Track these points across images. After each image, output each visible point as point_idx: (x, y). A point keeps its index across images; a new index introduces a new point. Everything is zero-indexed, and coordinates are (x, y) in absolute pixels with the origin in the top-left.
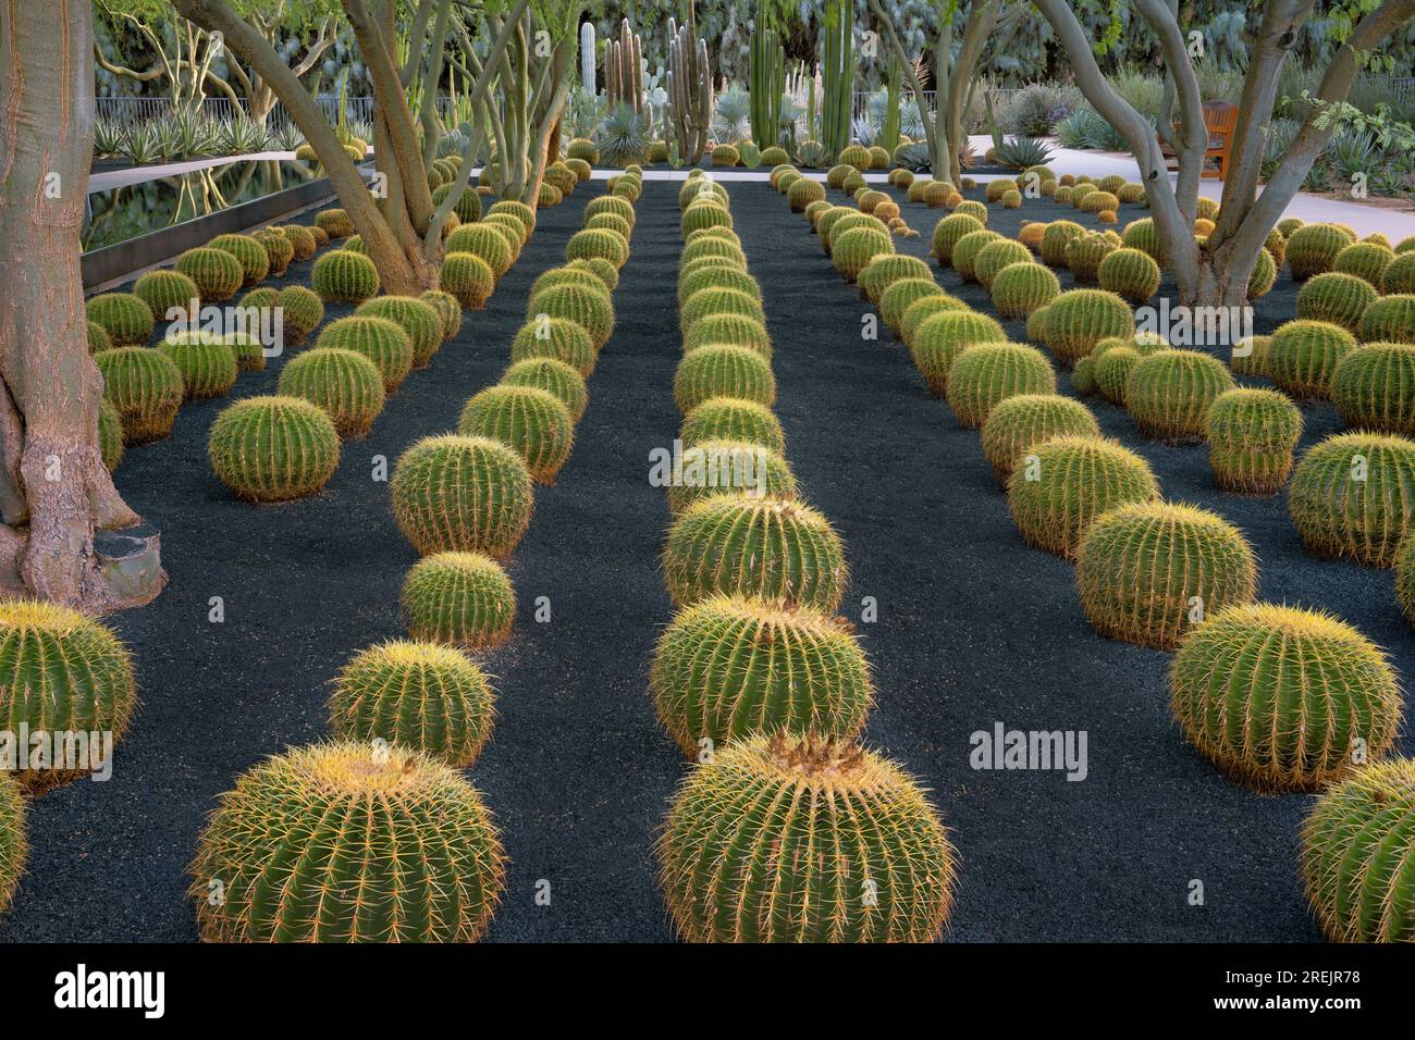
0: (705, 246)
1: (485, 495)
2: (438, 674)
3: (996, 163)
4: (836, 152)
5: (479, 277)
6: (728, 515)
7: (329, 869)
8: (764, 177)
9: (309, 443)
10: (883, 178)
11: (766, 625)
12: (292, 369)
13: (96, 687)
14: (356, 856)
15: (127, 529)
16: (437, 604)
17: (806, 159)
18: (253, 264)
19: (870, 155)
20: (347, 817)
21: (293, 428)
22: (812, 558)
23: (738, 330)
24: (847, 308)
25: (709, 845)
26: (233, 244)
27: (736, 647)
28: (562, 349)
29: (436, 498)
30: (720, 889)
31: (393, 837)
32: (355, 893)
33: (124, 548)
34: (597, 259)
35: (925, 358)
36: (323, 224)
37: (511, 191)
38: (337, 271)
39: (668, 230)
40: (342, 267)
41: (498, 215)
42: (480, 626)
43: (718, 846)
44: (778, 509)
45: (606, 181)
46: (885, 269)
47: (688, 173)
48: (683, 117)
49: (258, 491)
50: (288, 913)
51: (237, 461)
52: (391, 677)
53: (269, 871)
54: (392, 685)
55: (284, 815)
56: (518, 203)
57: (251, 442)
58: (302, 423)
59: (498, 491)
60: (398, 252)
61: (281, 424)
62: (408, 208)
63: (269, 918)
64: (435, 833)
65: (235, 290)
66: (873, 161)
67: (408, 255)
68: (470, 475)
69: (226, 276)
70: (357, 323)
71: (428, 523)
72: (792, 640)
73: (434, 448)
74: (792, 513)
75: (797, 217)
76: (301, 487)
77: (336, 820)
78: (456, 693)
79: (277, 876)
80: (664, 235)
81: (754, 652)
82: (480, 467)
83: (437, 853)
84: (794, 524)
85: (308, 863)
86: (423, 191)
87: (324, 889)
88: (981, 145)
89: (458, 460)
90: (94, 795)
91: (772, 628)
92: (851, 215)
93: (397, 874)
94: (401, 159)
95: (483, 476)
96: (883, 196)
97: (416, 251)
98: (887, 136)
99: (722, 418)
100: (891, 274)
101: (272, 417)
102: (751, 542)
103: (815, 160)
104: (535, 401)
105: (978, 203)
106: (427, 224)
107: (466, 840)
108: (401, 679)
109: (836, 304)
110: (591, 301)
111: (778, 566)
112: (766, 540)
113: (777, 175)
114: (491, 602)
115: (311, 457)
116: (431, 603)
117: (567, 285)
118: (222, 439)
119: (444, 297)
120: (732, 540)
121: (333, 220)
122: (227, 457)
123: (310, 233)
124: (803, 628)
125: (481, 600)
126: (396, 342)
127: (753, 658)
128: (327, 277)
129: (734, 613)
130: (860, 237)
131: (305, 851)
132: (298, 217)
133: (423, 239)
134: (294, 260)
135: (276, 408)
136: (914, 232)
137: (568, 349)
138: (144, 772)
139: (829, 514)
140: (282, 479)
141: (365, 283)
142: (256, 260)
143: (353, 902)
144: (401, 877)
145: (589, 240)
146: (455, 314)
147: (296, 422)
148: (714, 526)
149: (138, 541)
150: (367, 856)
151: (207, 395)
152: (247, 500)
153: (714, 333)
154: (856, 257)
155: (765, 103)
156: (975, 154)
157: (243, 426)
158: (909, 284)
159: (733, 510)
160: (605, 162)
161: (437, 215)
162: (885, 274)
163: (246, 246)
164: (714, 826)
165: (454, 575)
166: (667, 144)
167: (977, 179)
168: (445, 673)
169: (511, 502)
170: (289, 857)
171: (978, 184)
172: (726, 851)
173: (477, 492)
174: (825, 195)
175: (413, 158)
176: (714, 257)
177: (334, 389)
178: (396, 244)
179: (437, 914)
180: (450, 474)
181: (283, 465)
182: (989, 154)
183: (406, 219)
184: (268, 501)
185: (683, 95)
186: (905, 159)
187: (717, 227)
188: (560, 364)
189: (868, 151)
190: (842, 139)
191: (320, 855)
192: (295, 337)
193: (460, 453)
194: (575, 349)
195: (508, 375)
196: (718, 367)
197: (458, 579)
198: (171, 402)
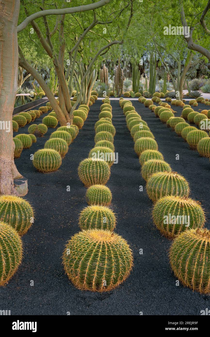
0: (132, 115)
1: (100, 172)
2: (105, 213)
3: (189, 96)
4: (152, 94)
5: (80, 122)
6: (163, 177)
7: (99, 259)
8: (137, 99)
9: (56, 159)
10: (164, 100)
11: (181, 203)
12: (48, 143)
13: (27, 215)
14: (105, 256)
15: (20, 179)
16: (95, 196)
17: (146, 95)
18: (28, 119)
19: (160, 94)
20: (101, 247)
21: (52, 156)
22: (183, 187)
23: (147, 134)
24: (165, 129)
25: (185, 255)
26: (24, 114)
27: (175, 208)
28: (106, 138)
29: (89, 172)
30: (189, 265)
31: (112, 252)
32: (105, 264)
33: (20, 183)
34: (107, 118)
35: (190, 141)
36: (41, 110)
37: (83, 102)
38: (48, 120)
39: (118, 111)
40: (49, 119)
41: (81, 108)
42: (105, 202)
43: (188, 255)
44: (174, 176)
45: (102, 100)
46: (175, 120)
47: (119, 98)
48: (117, 86)
49: (44, 170)
50: (89, 269)
51: (40, 163)
52: (94, 213)
53: (84, 259)
54: (95, 216)
55: (86, 246)
56: (85, 105)
57: (43, 159)
58: (54, 155)
59: (103, 171)
60: (63, 116)
61: (50, 155)
62: (66, 106)
63: (85, 270)
64: (120, 251)
65: (25, 125)
66: (161, 96)
67: (66, 117)
68: (97, 167)
69: (23, 121)
70: (60, 132)
71: (88, 178)
72: (188, 206)
73: (88, 161)
74: (178, 177)
75: (146, 108)
76: (54, 169)
77: (99, 247)
78: (109, 217)
79: (86, 260)
80: (118, 112)
81: (180, 209)
82: (99, 165)
83: (121, 255)
84: (178, 179)
85: (93, 257)
86: (69, 103)
87: (97, 263)
88: (185, 92)
89: (94, 164)
90: (26, 239)
91: (183, 203)
92: (163, 108)
93: (113, 260)
94: (65, 96)
95: (100, 167)
96: (166, 104)
97: (68, 116)
98: (164, 90)
99: (150, 154)
100: (176, 121)
101: (48, 154)
102: (169, 183)
103: (147, 96)
104: (107, 150)
105: (189, 105)
106: (70, 110)
107: (126, 252)
108: (96, 214)
109: (162, 128)
110: (111, 128)
111: (175, 189)
112: (172, 182)
113: (140, 99)
114: (107, 196)
115: (56, 163)
116: (94, 196)
117: (105, 124)
118: (36, 158)
119: (75, 126)
120: (164, 183)
121: (43, 109)
122: (37, 163)
123: (39, 112)
124: (190, 203)
125: (105, 196)
126: (68, 137)
127: (179, 210)
128: (46, 122)
129: (173, 200)
130: (166, 113)
131: (93, 254)
132: (33, 108)
133: (69, 113)
134: (36, 118)
135: (48, 152)
136: (176, 112)
137: (108, 138)
138: (35, 234)
139: (185, 177)
140: (50, 167)
141: (55, 123)
142: (29, 118)
143: (104, 266)
144: (115, 261)
145: (104, 114)
146: (77, 130)
147: (53, 155)
148: (160, 179)
149: (23, 181)
150: (107, 256)
151: (26, 148)
152: (41, 172)
153: (141, 135)
154: (166, 118)
155: (136, 83)
156: (184, 94)
157: (41, 155)
158: (182, 124)
159: (164, 176)
160: (99, 96)
161: (72, 108)
162: (175, 122)
163: (27, 115)
164: (186, 251)
165: (99, 190)
166: (114, 92)
167: (186, 100)
168: (106, 213)
169: (106, 173)
170: (89, 256)
171: (186, 101)
172: (190, 256)
173: (99, 171)
174: (153, 103)
175: (67, 95)
176: (135, 118)
177: (57, 147)
178: (63, 114)
179: (122, 270)
180: (93, 167)
181: (50, 164)
182: (187, 94)
183: (65, 109)
184: (46, 172)
185: (117, 81)
186: (168, 95)
187: (132, 111)
188: (109, 142)
189: (160, 93)
190: (154, 91)
191: (96, 255)
192: (41, 135)
193: (95, 162)
194: (109, 138)
195: (96, 144)
196: (145, 142)
197: (100, 191)
198: (20, 150)
